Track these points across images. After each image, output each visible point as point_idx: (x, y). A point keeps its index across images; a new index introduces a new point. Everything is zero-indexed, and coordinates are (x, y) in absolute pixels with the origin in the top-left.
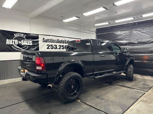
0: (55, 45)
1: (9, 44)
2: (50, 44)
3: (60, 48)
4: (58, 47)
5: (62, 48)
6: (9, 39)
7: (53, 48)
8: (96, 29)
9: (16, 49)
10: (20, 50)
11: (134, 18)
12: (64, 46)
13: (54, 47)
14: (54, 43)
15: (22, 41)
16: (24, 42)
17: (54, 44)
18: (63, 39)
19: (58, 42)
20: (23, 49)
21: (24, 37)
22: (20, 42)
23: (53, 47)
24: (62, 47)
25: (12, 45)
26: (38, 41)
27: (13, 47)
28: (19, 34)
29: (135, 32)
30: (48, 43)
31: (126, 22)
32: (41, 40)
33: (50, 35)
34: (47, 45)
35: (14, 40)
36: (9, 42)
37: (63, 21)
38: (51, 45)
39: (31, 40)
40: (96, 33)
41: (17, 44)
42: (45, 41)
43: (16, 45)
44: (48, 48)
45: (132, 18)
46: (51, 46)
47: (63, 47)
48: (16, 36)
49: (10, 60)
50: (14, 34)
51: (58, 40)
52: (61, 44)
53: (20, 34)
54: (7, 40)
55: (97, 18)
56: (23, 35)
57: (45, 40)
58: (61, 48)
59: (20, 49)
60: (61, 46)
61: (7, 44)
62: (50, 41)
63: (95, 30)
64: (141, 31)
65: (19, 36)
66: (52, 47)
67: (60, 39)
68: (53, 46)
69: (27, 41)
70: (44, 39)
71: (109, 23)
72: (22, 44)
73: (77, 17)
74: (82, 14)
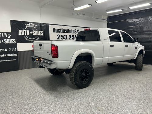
0: (65, 36)
2: (60, 34)
3: (70, 39)
4: (68, 37)
6: (21, 29)
7: (63, 39)
8: (108, 17)
9: (28, 40)
10: (31, 41)
11: (151, 4)
12: (74, 36)
15: (33, 31)
16: (35, 32)
17: (64, 34)
19: (68, 31)
20: (34, 39)
21: (35, 27)
22: (31, 33)
24: (72, 37)
25: (24, 36)
27: (25, 38)
30: (58, 33)
32: (51, 30)
33: (60, 25)
34: (58, 36)
37: (74, 9)
39: (42, 31)
41: (29, 34)
42: (55, 31)
44: (58, 39)
46: (61, 36)
51: (68, 29)
52: (71, 34)
54: (20, 31)
56: (34, 25)
61: (19, 34)
62: (60, 30)
63: (106, 18)
65: (30, 26)
68: (64, 36)
69: (38, 31)
71: (123, 10)
73: (90, 5)
74: (95, 2)
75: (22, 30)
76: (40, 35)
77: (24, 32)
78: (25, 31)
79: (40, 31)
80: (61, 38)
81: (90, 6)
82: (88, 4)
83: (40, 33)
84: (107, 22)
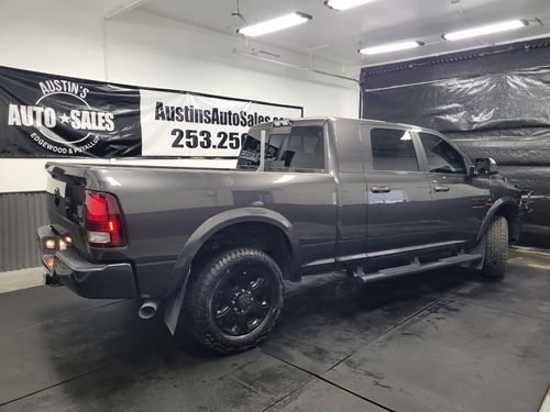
0: (202, 133)
2: (185, 126)
3: (221, 146)
4: (215, 140)
5: (231, 145)
6: (20, 102)
7: (195, 145)
8: (362, 70)
9: (50, 147)
10: (64, 151)
11: (526, 23)
12: (239, 137)
13: (201, 139)
14: (199, 124)
15: (73, 112)
16: (80, 118)
17: (199, 127)
18: (235, 107)
19: (216, 117)
20: (78, 145)
21: (82, 97)
22: (65, 118)
23: (196, 138)
24: (231, 139)
26: (139, 113)
27: (37, 138)
28: (61, 84)
29: (518, 80)
30: (175, 125)
31: (486, 39)
32: (148, 111)
33: (185, 92)
34: (174, 133)
35: (39, 110)
36: (19, 116)
37: (241, 31)
38: (189, 132)
39: (110, 110)
40: (361, 85)
41: (53, 125)
42: (162, 113)
44: (176, 145)
45: (516, 24)
46: (188, 137)
47: (234, 142)
49: (26, 193)
50: (41, 84)
51: (215, 110)
52: (228, 129)
53: (64, 82)
55: (372, 23)
56: (75, 88)
57: (164, 110)
58: (227, 143)
59: (68, 148)
60: (225, 134)
61: (11, 123)
62: (183, 113)
63: (356, 73)
64: (545, 78)
65: (59, 91)
66: (191, 140)
67: (223, 106)
68: (197, 134)
69: (93, 114)
70: (160, 105)
71: (422, 44)
72: (74, 126)
73: (303, 15)
74: (326, 3)
75: (23, 107)
77: (34, 113)
78: (36, 109)
79: (101, 115)
80: (188, 144)
81: (305, 20)
82: (298, 13)
84: (359, 88)
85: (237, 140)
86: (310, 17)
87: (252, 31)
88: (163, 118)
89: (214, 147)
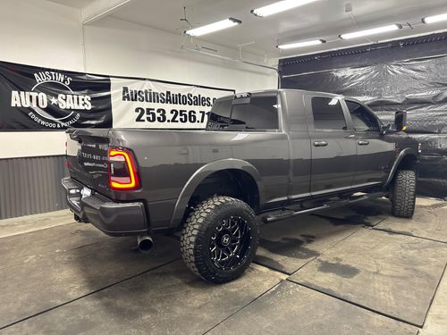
0: (159, 111)
1: (19, 105)
2: (145, 105)
3: (173, 120)
4: (169, 116)
6: (20, 89)
7: (154, 120)
8: (280, 60)
9: (43, 123)
10: (54, 125)
11: (400, 27)
12: (187, 113)
13: (158, 115)
14: (156, 103)
16: (65, 100)
17: (156, 106)
18: (184, 91)
19: (169, 98)
20: (64, 121)
21: (67, 84)
22: (54, 101)
23: (154, 115)
24: (181, 115)
25: (30, 109)
26: (109, 96)
27: (33, 116)
28: (51, 75)
29: (395, 69)
30: (138, 104)
31: (371, 38)
32: (117, 94)
33: (145, 79)
34: (137, 110)
36: (19, 99)
37: (187, 32)
38: (148, 110)
39: (88, 94)
40: (279, 72)
41: (45, 106)
42: (130, 96)
43: (43, 109)
44: (138, 119)
45: (393, 28)
46: (148, 113)
47: (183, 117)
48: (40, 79)
49: (26, 158)
51: (168, 93)
52: (179, 107)
53: (53, 73)
54: (15, 93)
55: (286, 26)
56: (61, 77)
57: (129, 92)
58: (178, 118)
59: (56, 123)
60: (176, 112)
61: (13, 105)
62: (144, 96)
64: (413, 67)
65: (49, 80)
66: (151, 116)
67: (175, 90)
68: (155, 112)
69: (75, 97)
70: (125, 90)
71: (324, 42)
72: (60, 106)
73: (235, 20)
74: (252, 11)
76: (81, 107)
77: (31, 97)
79: (81, 97)
80: (148, 119)
81: (236, 24)
82: (231, 19)
83: (81, 102)
84: (277, 74)
85: (185, 115)
86: (240, 22)
87: (196, 32)
88: (129, 100)
89: (169, 121)
